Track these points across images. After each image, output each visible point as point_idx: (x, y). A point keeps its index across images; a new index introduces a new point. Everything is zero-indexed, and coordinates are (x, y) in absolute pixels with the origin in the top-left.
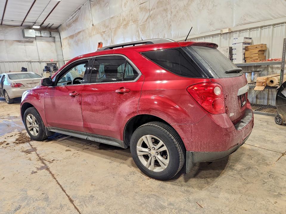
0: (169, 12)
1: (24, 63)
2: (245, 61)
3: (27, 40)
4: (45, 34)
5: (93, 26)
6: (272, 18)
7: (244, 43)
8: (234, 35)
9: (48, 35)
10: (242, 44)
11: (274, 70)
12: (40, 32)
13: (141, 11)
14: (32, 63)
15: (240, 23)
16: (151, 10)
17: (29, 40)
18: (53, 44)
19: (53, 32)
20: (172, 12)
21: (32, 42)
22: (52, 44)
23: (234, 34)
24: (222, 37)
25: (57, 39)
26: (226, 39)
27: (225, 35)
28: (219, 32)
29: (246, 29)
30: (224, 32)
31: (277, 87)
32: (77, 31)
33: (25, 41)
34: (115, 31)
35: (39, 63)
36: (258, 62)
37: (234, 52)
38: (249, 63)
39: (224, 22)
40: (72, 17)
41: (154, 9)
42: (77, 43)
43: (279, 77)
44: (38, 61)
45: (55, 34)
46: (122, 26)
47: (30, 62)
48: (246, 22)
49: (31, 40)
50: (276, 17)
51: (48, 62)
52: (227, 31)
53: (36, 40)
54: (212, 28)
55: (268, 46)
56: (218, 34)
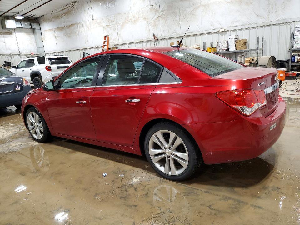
0: (178, 14)
1: (4, 56)
2: (236, 49)
3: (6, 31)
4: (26, 25)
5: (93, 19)
6: (249, 24)
7: (235, 38)
8: (227, 33)
9: (29, 27)
10: (234, 39)
11: (252, 55)
12: (21, 23)
13: (152, 11)
14: (12, 57)
15: (230, 26)
16: (162, 11)
17: (9, 32)
18: (33, 36)
19: (33, 23)
20: (180, 15)
21: (11, 34)
22: (31, 36)
24: (219, 34)
25: (37, 30)
27: (222, 33)
28: (218, 30)
29: (235, 30)
31: (255, 63)
32: (69, 24)
33: (4, 32)
34: (122, 26)
35: (19, 57)
36: (243, 50)
37: (229, 44)
38: (238, 50)
39: (221, 25)
40: (61, 9)
41: (164, 11)
42: (69, 35)
43: (256, 58)
44: (19, 54)
45: (35, 26)
46: (131, 22)
47: (11, 55)
48: (234, 25)
49: (10, 31)
50: (251, 23)
51: (29, 55)
52: (222, 30)
53: (15, 31)
54: (212, 28)
55: (247, 40)
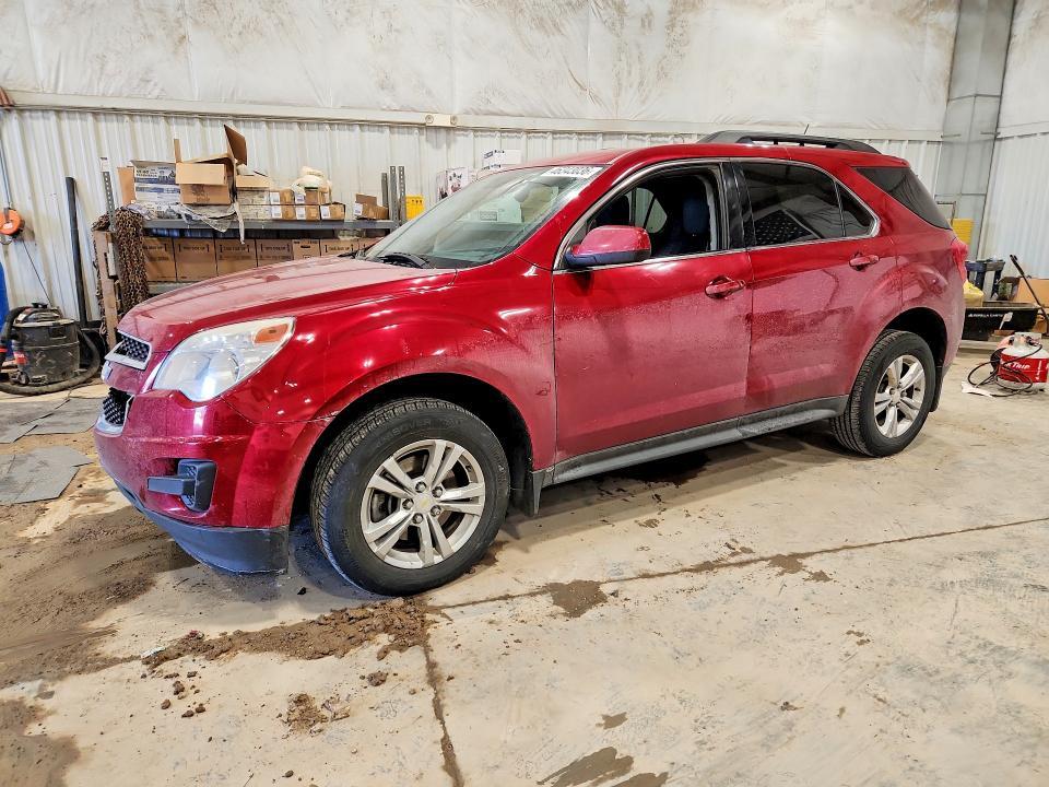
6: (547, 113)
8: (458, 138)
15: (474, 108)
23: (459, 135)
24: (423, 137)
26: (438, 146)
27: (432, 134)
28: (420, 119)
30: (435, 123)
39: (429, 93)
48: (490, 108)
52: (445, 121)
54: (387, 100)
56: (408, 126)
